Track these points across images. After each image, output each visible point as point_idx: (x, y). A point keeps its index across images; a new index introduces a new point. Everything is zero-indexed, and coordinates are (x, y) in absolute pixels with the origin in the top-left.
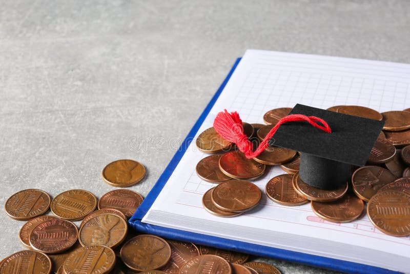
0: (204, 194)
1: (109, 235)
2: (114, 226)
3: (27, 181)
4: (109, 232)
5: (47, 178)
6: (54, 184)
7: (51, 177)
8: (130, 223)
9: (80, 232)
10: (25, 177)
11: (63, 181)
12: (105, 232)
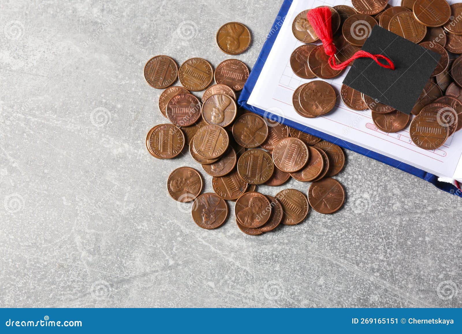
0: (295, 90)
1: (224, 115)
2: (227, 107)
3: (157, 42)
4: (224, 112)
5: (172, 40)
6: (178, 47)
7: (175, 39)
8: (239, 103)
9: (202, 108)
10: (155, 38)
11: (185, 45)
12: (220, 111)
